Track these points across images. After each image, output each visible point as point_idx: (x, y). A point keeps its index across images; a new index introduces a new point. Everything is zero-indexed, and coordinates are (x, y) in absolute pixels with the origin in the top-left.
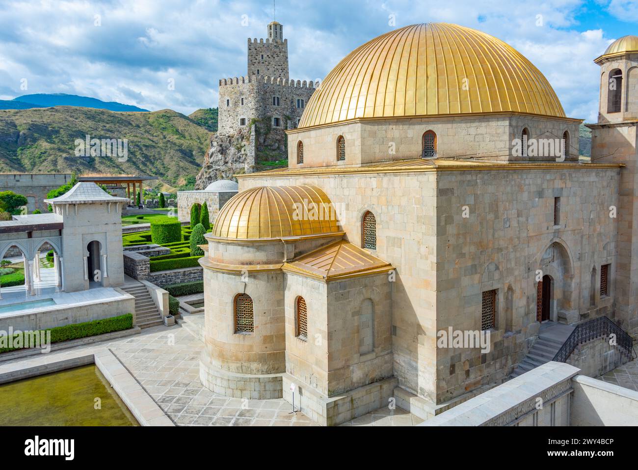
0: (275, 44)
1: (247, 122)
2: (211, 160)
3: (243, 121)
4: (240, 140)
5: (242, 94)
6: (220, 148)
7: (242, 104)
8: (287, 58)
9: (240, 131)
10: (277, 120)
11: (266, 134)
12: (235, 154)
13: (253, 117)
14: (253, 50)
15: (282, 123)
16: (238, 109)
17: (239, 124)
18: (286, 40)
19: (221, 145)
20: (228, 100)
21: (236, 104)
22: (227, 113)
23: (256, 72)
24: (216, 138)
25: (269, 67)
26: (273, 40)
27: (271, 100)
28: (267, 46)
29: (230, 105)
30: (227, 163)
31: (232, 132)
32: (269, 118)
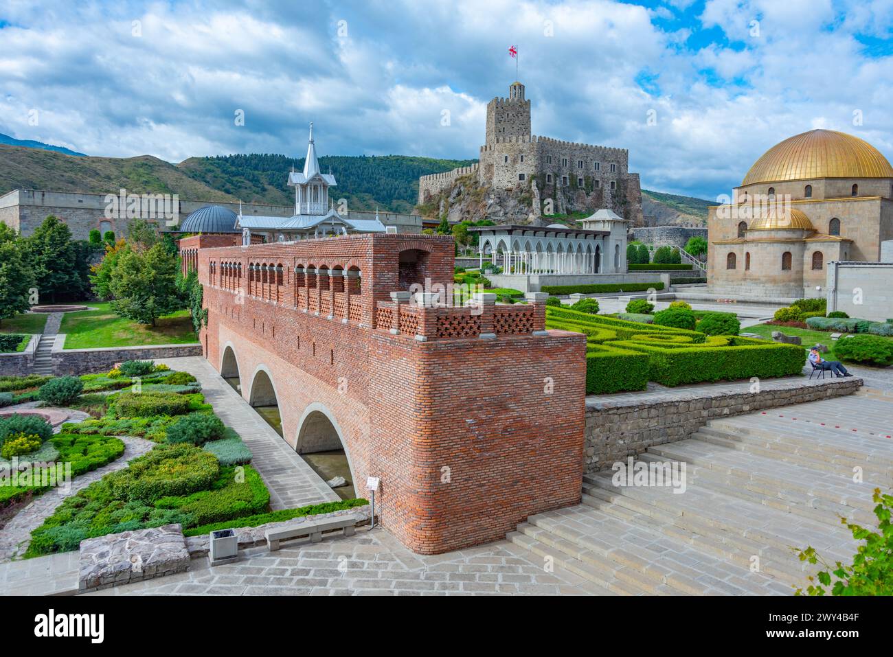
0: (520, 104)
1: (526, 177)
2: (489, 211)
3: (521, 177)
4: (519, 193)
5: (521, 151)
6: (499, 200)
7: (522, 161)
8: (530, 118)
9: (519, 185)
10: (549, 176)
11: (542, 189)
12: (515, 206)
13: (532, 173)
14: (500, 108)
15: (552, 179)
16: (518, 166)
17: (518, 179)
18: (529, 100)
19: (499, 198)
20: (506, 157)
21: (515, 161)
22: (505, 168)
23: (502, 130)
24: (493, 191)
25: (513, 126)
26: (518, 100)
27: (546, 159)
28: (513, 106)
29: (509, 161)
30: (507, 214)
31: (510, 186)
32: (545, 175)
